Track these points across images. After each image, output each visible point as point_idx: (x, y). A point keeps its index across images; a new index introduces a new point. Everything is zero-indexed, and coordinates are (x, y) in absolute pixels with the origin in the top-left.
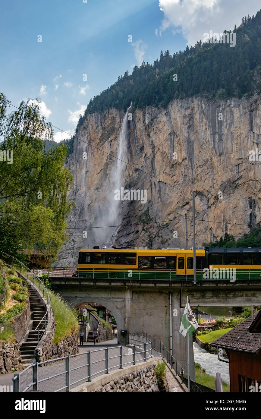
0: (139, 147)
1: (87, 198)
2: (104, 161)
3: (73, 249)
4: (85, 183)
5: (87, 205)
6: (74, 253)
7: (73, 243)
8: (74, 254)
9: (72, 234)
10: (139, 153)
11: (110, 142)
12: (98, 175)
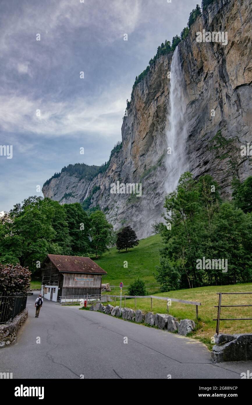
0: (197, 71)
1: (132, 166)
2: (150, 122)
3: (116, 216)
4: (131, 154)
5: (132, 172)
6: (117, 219)
7: (116, 210)
8: (117, 221)
9: (116, 202)
10: (196, 79)
11: (156, 100)
12: (144, 140)
